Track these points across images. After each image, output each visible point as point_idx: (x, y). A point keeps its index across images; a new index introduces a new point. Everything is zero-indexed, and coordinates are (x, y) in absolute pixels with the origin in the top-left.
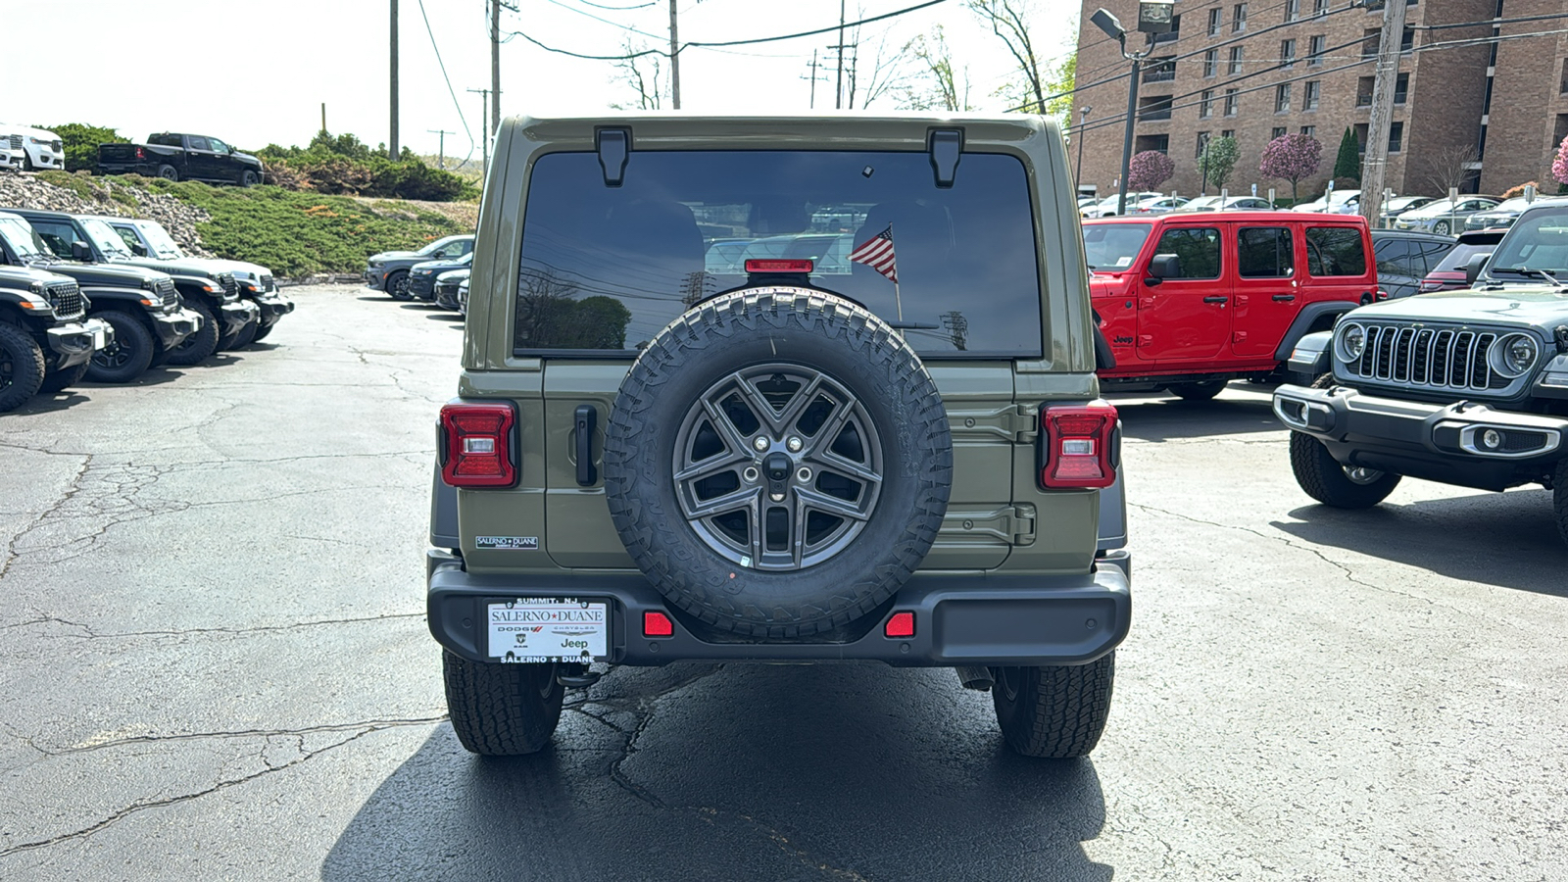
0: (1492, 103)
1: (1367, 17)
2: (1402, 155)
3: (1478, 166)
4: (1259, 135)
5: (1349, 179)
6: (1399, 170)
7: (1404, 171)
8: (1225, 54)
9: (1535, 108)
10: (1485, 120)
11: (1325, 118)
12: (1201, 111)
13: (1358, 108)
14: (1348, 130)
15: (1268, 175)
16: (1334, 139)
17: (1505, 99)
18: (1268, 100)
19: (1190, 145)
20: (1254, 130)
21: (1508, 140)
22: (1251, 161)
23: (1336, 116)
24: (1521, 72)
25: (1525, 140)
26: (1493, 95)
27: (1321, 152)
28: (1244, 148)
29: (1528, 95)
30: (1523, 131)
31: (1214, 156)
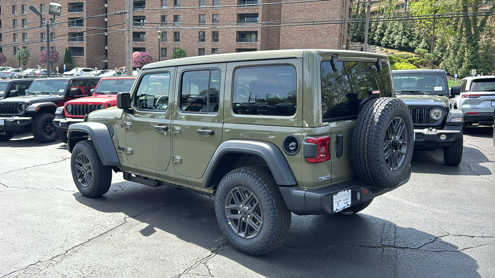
0: (108, 43)
1: (68, 14)
2: (85, 57)
3: (107, 61)
4: (36, 49)
5: (70, 64)
6: (84, 62)
7: (86, 62)
8: (20, 21)
9: (120, 45)
10: (106, 48)
11: (58, 45)
12: (13, 40)
13: (69, 42)
14: (67, 49)
15: (43, 62)
16: (62, 51)
17: (112, 42)
18: (38, 38)
19: (11, 51)
20: (34, 47)
21: (114, 54)
22: (34, 57)
23: (62, 44)
24: (115, 35)
25: (119, 54)
26: (108, 41)
27: (59, 55)
28: (32, 53)
29: (117, 41)
30: (118, 51)
31: (22, 55)
